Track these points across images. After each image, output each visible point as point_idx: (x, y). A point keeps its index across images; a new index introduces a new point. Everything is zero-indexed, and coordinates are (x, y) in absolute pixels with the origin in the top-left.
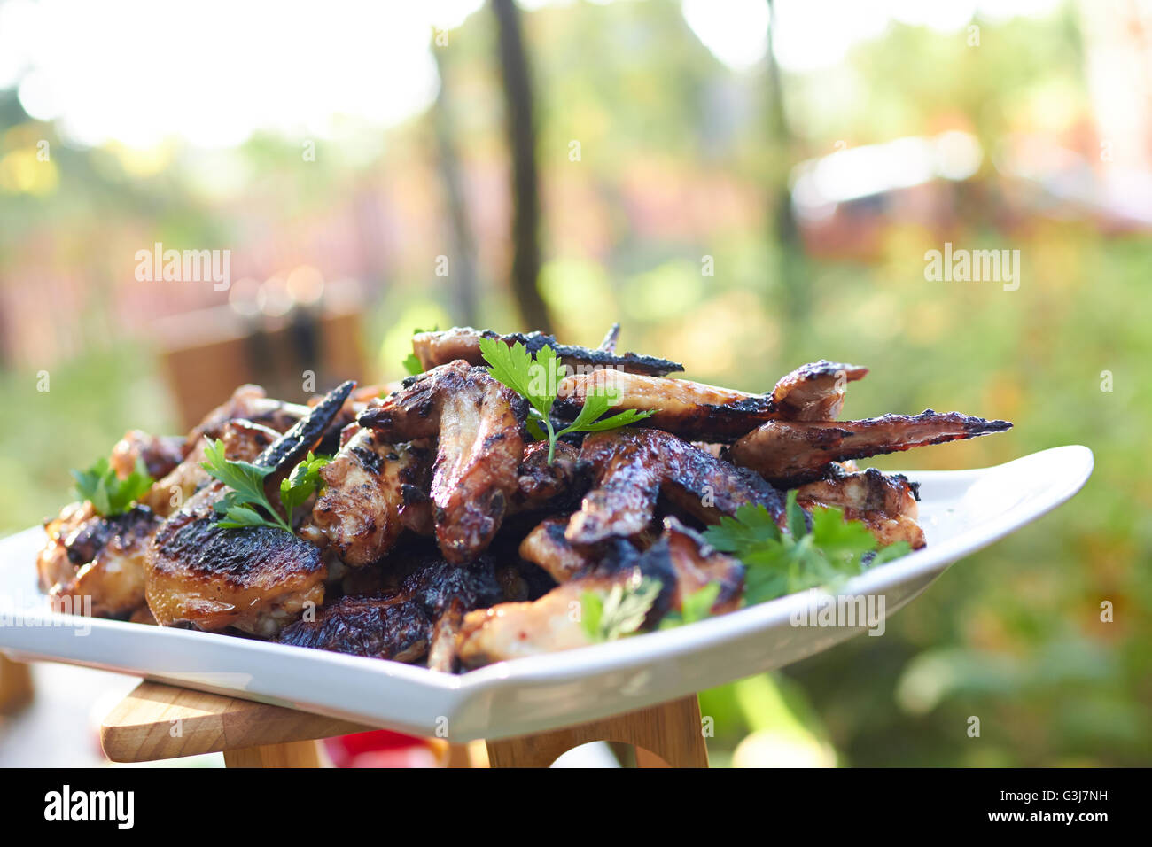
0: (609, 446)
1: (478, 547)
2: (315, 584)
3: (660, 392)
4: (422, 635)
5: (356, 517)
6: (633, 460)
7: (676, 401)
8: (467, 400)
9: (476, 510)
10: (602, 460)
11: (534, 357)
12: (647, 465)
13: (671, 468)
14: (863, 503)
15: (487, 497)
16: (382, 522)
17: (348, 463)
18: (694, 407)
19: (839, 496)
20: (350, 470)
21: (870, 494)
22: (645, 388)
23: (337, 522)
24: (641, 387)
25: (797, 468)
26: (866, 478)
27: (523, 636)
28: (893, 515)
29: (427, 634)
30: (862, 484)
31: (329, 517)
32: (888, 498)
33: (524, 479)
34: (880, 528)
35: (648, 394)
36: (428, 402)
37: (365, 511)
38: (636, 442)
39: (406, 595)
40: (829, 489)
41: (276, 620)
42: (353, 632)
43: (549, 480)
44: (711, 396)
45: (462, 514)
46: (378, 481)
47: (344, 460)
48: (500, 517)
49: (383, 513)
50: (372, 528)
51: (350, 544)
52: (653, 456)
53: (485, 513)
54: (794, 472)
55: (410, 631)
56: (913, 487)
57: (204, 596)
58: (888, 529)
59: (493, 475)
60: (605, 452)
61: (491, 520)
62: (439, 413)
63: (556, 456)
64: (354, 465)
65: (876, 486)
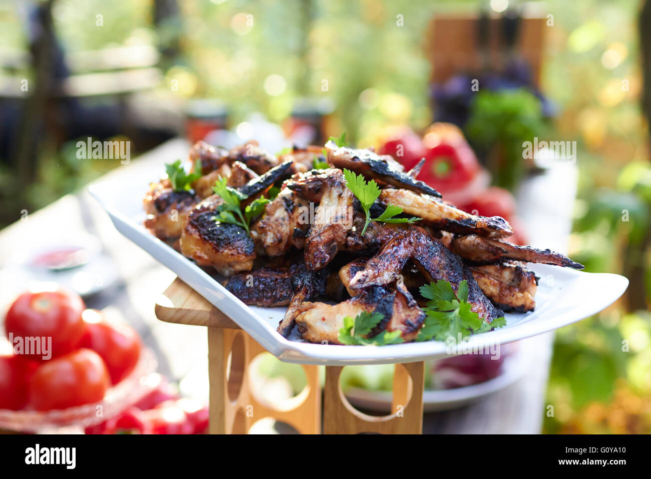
0: (391, 233)
1: (318, 268)
2: (250, 261)
3: (426, 208)
4: (289, 297)
5: (274, 234)
6: (399, 243)
7: (432, 214)
8: (335, 192)
9: (322, 250)
10: (385, 240)
11: (367, 183)
12: (406, 247)
13: (416, 251)
14: (510, 281)
15: (330, 245)
16: (285, 239)
17: (278, 204)
18: (440, 219)
19: (500, 275)
20: (279, 207)
21: (514, 278)
22: (420, 205)
23: (266, 234)
24: (418, 204)
25: (481, 258)
26: (514, 270)
27: (324, 319)
28: (522, 291)
29: (291, 297)
30: (512, 273)
31: (263, 230)
32: (522, 282)
33: (350, 238)
34: (513, 296)
35: (420, 208)
36: (318, 187)
37: (278, 232)
38: (405, 233)
39: (289, 274)
40: (496, 271)
41: (230, 271)
42: (261, 286)
43: (361, 242)
44: (451, 214)
45: (316, 251)
46: (290, 217)
47: (278, 202)
48: (333, 255)
49: (287, 234)
50: (280, 241)
51: (268, 246)
52: (410, 243)
53: (326, 252)
54: (480, 260)
55: (284, 294)
56: (537, 279)
57: (202, 250)
58: (517, 298)
59: (334, 235)
60: (388, 237)
61: (328, 256)
62: (322, 193)
63: (367, 230)
64: (281, 205)
65: (518, 275)
